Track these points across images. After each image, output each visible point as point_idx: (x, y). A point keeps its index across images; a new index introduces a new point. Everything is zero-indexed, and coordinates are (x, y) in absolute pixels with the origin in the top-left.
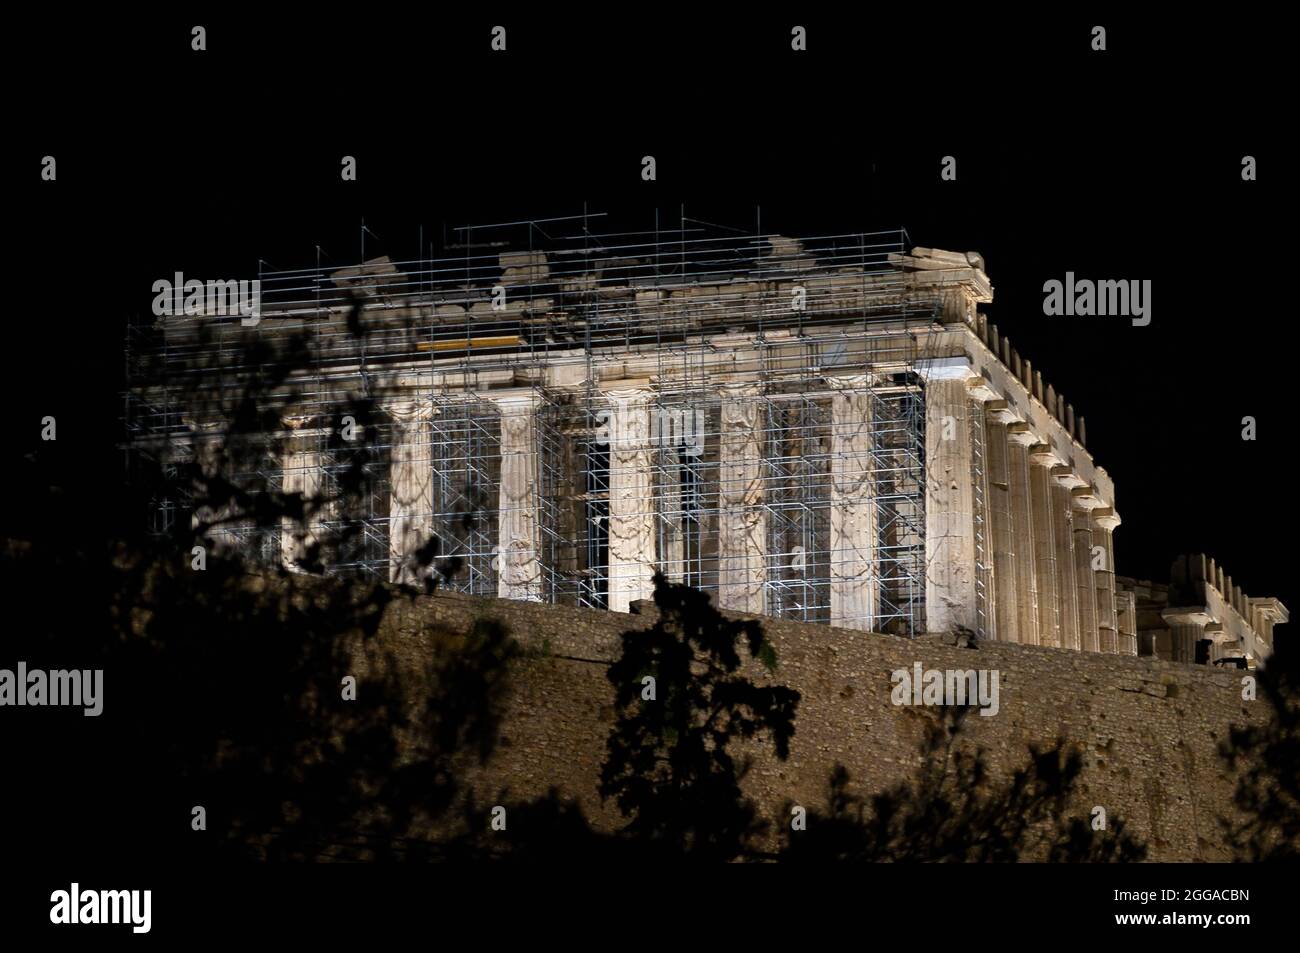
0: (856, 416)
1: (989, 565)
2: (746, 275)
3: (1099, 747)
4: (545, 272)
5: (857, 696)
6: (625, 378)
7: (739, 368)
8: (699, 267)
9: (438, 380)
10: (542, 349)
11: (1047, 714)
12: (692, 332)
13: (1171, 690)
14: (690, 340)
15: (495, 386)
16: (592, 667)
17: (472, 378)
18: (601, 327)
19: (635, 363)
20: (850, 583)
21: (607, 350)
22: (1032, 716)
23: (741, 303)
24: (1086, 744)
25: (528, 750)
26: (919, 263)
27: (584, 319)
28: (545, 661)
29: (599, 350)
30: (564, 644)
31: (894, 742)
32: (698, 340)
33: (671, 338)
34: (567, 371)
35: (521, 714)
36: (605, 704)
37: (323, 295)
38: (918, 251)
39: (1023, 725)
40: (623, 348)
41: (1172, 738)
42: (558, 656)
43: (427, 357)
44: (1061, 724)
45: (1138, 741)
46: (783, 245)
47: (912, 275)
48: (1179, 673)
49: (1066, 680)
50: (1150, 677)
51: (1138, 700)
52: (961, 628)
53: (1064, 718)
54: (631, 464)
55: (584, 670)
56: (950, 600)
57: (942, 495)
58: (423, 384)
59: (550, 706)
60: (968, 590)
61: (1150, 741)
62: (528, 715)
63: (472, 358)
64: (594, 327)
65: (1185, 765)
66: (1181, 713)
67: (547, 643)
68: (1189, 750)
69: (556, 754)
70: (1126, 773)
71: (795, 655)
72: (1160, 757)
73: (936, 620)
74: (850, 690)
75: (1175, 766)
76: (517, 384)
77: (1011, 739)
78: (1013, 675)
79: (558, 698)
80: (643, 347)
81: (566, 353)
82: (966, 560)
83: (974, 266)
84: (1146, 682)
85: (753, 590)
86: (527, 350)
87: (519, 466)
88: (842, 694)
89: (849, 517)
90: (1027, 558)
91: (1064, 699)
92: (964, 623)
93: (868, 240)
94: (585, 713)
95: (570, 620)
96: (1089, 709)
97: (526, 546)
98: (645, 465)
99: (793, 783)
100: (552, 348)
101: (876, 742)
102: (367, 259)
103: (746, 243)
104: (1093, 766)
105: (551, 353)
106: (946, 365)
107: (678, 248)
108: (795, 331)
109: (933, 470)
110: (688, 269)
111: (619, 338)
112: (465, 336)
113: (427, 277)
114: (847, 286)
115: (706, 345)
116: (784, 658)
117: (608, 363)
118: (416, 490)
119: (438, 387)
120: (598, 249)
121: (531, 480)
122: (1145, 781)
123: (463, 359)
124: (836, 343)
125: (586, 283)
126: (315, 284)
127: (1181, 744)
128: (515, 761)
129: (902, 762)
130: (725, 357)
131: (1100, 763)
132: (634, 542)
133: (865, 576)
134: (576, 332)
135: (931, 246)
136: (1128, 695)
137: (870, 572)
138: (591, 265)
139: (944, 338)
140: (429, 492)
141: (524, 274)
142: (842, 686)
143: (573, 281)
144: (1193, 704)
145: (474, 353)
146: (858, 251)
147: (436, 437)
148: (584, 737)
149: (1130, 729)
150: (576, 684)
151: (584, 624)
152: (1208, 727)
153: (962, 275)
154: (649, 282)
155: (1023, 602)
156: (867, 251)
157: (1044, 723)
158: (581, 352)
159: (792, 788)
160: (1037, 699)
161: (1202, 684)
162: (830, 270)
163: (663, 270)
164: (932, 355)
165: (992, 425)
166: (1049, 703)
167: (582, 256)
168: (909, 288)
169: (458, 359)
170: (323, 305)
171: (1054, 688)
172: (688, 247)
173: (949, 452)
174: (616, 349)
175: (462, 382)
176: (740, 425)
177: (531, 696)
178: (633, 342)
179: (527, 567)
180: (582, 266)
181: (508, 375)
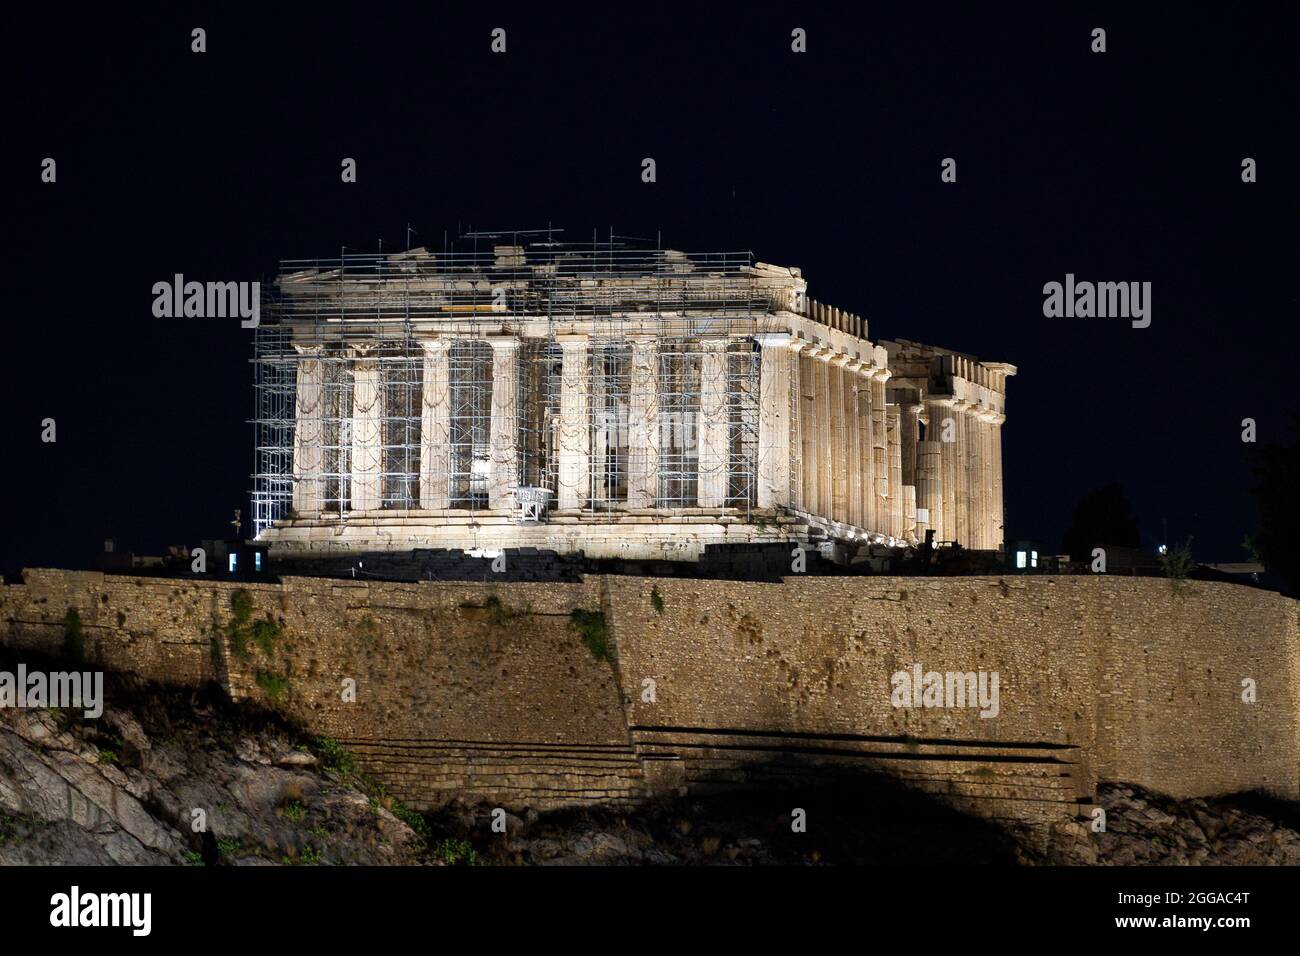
0: (717, 368)
1: (799, 457)
2: (651, 275)
3: (857, 637)
4: (523, 260)
5: (711, 622)
6: (572, 334)
7: (644, 332)
8: (622, 268)
9: (454, 328)
10: (521, 315)
11: (825, 619)
12: (616, 309)
13: (904, 595)
14: (614, 315)
15: (490, 334)
16: (555, 618)
17: (476, 328)
18: (558, 302)
19: (578, 326)
20: (711, 474)
21: (562, 318)
22: (816, 622)
23: (647, 291)
24: (849, 636)
25: (517, 676)
26: (760, 273)
27: (547, 297)
28: (528, 618)
29: (557, 317)
30: (539, 606)
31: (732, 648)
32: (619, 315)
33: (602, 312)
34: (536, 327)
35: (514, 654)
36: (562, 641)
37: (383, 272)
38: (759, 265)
39: (810, 628)
40: (572, 317)
41: (903, 626)
42: (535, 614)
43: (448, 316)
44: (834, 625)
45: (882, 630)
46: (673, 255)
47: (755, 280)
48: (909, 584)
49: (838, 596)
50: (890, 588)
51: (882, 604)
52: (779, 506)
53: (835, 621)
54: (575, 389)
55: (550, 622)
56: (774, 488)
57: (770, 421)
58: (445, 330)
59: (530, 647)
60: (785, 482)
61: (889, 630)
62: (518, 654)
63: (476, 318)
64: (554, 303)
65: (910, 643)
66: (909, 610)
67: (529, 606)
68: (914, 633)
69: (533, 677)
70: (873, 652)
71: (674, 600)
72: (895, 640)
73: (765, 501)
74: (706, 618)
75: (904, 644)
76: (504, 333)
77: (803, 638)
78: (805, 597)
79: (536, 641)
80: (584, 317)
81: (536, 319)
82: (785, 462)
83: (794, 276)
84: (887, 592)
85: (649, 474)
86: (512, 315)
87: (504, 386)
88: (701, 622)
89: (711, 431)
90: (825, 436)
91: (836, 609)
92: (781, 503)
93: (728, 258)
94: (550, 649)
95: (543, 591)
96: (851, 613)
97: (508, 437)
98: (584, 390)
99: (671, 682)
100: (527, 315)
101: (721, 649)
102: (411, 249)
103: (651, 255)
104: (853, 649)
105: (526, 318)
106: (775, 338)
107: (608, 255)
108: (680, 313)
109: (765, 404)
110: (614, 269)
111: (570, 310)
112: (472, 304)
113: (449, 264)
114: (714, 285)
115: (625, 318)
116: (668, 603)
117: (562, 324)
118: (439, 398)
119: (454, 332)
120: (558, 244)
121: (512, 395)
122: (885, 656)
123: (471, 318)
124: (704, 321)
125: (548, 270)
126: (378, 264)
127: (908, 629)
128: (510, 684)
129: (736, 660)
130: (636, 325)
131: (857, 647)
132: (575, 439)
133: (720, 469)
134: (542, 305)
135: (768, 262)
136: (876, 602)
137: (723, 466)
138: (553, 256)
139: (773, 320)
140: (447, 399)
141: (511, 261)
142: (701, 617)
143: (541, 267)
144: (917, 603)
145: (478, 315)
146: (722, 264)
147: (453, 365)
148: (549, 664)
149: (877, 624)
150: (546, 631)
151: (551, 593)
152: (926, 617)
153: (787, 282)
154: (589, 276)
155: (822, 464)
156: (727, 264)
157: (823, 625)
158: (546, 318)
159: (670, 685)
160: (819, 610)
161: (923, 590)
162: (703, 276)
163: (598, 269)
164: (766, 331)
165: (804, 358)
166: (827, 612)
167: (546, 249)
168: (753, 287)
169: (467, 318)
170: (382, 278)
171: (831, 602)
172: (614, 255)
173: (775, 393)
174: (567, 317)
175: (469, 330)
176: (644, 368)
177: (520, 642)
178: (577, 314)
179: (508, 451)
180: (547, 256)
181: (498, 328)
